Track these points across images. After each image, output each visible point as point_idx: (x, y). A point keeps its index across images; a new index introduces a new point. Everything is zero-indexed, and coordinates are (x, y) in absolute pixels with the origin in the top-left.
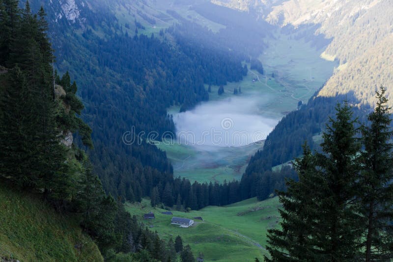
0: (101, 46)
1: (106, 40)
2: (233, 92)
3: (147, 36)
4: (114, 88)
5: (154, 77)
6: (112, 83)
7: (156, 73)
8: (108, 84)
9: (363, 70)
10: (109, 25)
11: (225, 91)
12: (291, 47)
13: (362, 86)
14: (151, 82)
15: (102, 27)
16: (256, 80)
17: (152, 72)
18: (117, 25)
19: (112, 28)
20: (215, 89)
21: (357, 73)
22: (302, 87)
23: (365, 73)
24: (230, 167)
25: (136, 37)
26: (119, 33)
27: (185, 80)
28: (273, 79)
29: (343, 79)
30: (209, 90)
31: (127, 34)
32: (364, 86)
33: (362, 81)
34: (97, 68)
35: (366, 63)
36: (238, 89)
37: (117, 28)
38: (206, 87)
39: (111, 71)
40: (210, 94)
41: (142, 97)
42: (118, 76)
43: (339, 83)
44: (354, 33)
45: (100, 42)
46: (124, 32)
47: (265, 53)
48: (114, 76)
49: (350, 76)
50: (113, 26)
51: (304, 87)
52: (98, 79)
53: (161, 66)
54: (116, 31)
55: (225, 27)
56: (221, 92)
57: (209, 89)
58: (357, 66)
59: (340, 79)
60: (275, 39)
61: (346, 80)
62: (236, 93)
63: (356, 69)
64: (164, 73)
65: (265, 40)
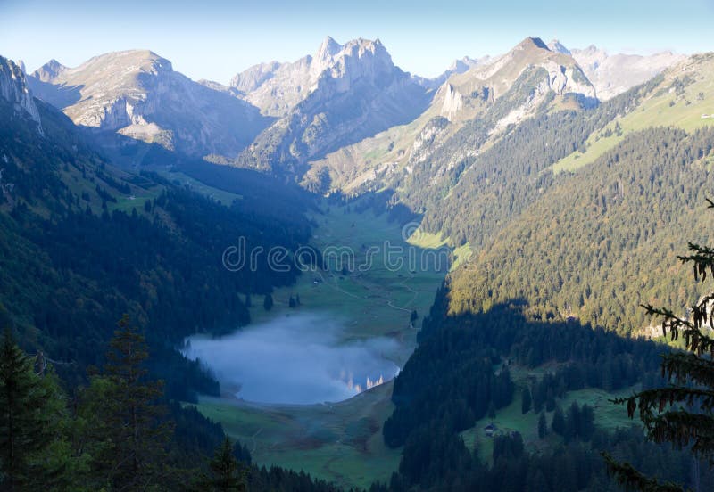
0: (49, 233)
1: (54, 223)
2: (288, 305)
3: (125, 212)
4: (91, 307)
5: (155, 284)
6: (86, 299)
7: (157, 277)
8: (80, 301)
9: (529, 250)
10: (55, 196)
11: (275, 302)
12: (353, 226)
13: (534, 277)
14: (152, 292)
15: (44, 199)
16: (319, 281)
17: (149, 275)
18: (70, 195)
19: (62, 201)
20: (258, 300)
21: (517, 256)
22: (400, 288)
23: (532, 255)
24: (345, 443)
25: (105, 215)
26: (74, 209)
27: (206, 286)
28: (346, 278)
29: (493, 268)
30: (248, 303)
31: (89, 211)
32: (538, 277)
33: (532, 269)
34: (53, 271)
35: (529, 237)
36: (295, 298)
37: (70, 200)
38: (242, 297)
39: (78, 276)
40: (250, 310)
41: (143, 320)
42: (93, 284)
43: (489, 277)
44: (465, 195)
45: (46, 225)
46: (84, 208)
47: (316, 237)
48: (86, 286)
49: (505, 261)
50: (63, 197)
51: (404, 288)
52: (59, 292)
53: (161, 264)
54: (70, 206)
55: (241, 197)
56: (268, 305)
57: (248, 299)
58: (513, 244)
59: (489, 268)
60: (322, 213)
61: (499, 269)
62: (294, 304)
63: (514, 249)
64: (170, 276)
65: (309, 216)
